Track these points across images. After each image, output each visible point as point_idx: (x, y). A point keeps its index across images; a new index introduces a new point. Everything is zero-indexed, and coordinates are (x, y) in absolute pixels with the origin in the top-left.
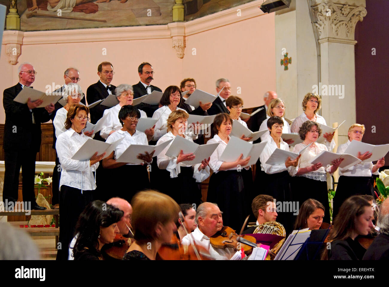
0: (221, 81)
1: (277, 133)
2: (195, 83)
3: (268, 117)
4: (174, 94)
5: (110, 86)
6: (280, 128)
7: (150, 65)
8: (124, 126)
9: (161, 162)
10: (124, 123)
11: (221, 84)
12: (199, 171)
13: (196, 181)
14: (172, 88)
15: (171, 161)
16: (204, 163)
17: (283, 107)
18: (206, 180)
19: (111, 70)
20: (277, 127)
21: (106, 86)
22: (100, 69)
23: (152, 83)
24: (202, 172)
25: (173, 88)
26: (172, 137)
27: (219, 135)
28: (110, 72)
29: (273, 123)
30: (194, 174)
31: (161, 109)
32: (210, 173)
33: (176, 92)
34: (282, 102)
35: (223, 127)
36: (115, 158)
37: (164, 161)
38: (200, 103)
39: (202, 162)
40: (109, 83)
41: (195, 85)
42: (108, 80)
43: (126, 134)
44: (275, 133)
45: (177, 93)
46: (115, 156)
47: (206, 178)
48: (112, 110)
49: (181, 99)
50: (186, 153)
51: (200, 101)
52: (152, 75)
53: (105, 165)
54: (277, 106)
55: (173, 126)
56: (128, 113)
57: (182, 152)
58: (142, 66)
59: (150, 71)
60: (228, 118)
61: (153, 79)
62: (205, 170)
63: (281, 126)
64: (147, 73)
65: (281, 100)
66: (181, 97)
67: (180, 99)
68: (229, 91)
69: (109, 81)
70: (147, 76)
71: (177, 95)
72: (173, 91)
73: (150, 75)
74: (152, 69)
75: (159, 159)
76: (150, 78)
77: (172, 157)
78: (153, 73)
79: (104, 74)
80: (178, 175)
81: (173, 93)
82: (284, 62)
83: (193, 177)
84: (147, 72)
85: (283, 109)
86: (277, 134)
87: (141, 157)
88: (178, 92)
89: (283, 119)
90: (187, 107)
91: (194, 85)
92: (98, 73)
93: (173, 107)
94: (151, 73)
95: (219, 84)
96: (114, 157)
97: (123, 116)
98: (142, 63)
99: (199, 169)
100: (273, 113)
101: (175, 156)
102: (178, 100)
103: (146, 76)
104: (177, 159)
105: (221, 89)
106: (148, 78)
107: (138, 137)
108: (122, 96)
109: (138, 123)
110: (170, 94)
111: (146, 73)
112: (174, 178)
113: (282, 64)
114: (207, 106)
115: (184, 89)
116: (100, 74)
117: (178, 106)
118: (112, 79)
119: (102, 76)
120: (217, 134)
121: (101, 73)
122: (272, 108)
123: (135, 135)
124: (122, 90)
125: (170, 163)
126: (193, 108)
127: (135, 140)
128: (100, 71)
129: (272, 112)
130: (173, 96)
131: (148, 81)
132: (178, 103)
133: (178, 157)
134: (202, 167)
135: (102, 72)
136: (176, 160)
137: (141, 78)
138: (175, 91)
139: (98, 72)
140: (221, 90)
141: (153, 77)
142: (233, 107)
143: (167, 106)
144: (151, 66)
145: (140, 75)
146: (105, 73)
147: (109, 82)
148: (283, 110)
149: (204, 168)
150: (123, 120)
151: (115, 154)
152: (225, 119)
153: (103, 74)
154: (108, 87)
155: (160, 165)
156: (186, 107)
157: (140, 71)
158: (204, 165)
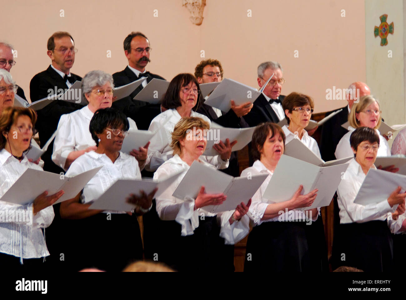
0: (267, 66)
1: (367, 158)
2: (220, 67)
3: (352, 129)
4: (187, 87)
5: (70, 75)
6: (371, 150)
7: (143, 36)
8: (100, 145)
9: (164, 206)
10: (99, 140)
11: (267, 72)
12: (231, 224)
13: (226, 243)
14: (183, 77)
15: (183, 207)
16: (241, 210)
17: (376, 111)
18: (241, 241)
19: (71, 46)
20: (367, 147)
21: (62, 74)
22: (51, 46)
23: (148, 68)
24: (236, 226)
25: (185, 78)
26: (181, 165)
27: (262, 160)
28: (69, 50)
29: (361, 141)
30: (223, 231)
31: (164, 115)
32: (250, 227)
33: (190, 85)
34: (376, 103)
35: (268, 146)
36: (83, 201)
37: (170, 206)
38: (233, 103)
39: (238, 208)
40: (68, 69)
41: (221, 71)
42: (66, 63)
43: (103, 159)
44: (363, 158)
45: (192, 86)
46: (83, 198)
47: (243, 236)
48: (75, 117)
49: (199, 95)
50: (210, 193)
51: (232, 100)
52: (149, 54)
53: (64, 212)
54: (366, 109)
55: (182, 143)
56: (107, 122)
57: (203, 191)
58: (130, 38)
59: (144, 47)
60: (277, 130)
61: (150, 61)
62: (240, 222)
63: (374, 145)
64: (139, 51)
65: (374, 100)
66: (198, 92)
67: (197, 96)
68: (279, 85)
69: (69, 64)
70: (139, 56)
71: (192, 89)
72: (185, 82)
73: (144, 54)
74: (147, 44)
75: (161, 201)
76: (145, 60)
77: (185, 200)
78: (150, 51)
79: (60, 53)
80: (194, 231)
81: (184, 86)
82: (381, 31)
83: (220, 235)
84: (138, 48)
85: (376, 114)
86: (367, 160)
87: (133, 200)
88: (194, 85)
89: (378, 132)
90: (208, 111)
91: (219, 73)
92: (48, 52)
93: (186, 111)
94: (145, 51)
95: (263, 72)
96: (80, 199)
97: (98, 128)
98: (129, 33)
99: (231, 221)
100: (359, 122)
101: (190, 196)
102: (193, 97)
103: (136, 55)
104: (195, 202)
105: (266, 81)
106: (141, 59)
107: (124, 165)
108: (92, 93)
109: (124, 139)
110: (180, 88)
111: (136, 50)
112: (187, 236)
113: (376, 34)
114: (244, 109)
115: (201, 80)
116: (51, 55)
117: (194, 109)
118: (73, 62)
119: (55, 57)
120: (260, 160)
121: (53, 52)
122: (357, 112)
123: (120, 162)
124: (93, 83)
125: (182, 210)
126: (219, 114)
127: (119, 170)
128: (51, 50)
129: (357, 120)
130: (185, 91)
131: (141, 65)
132: (194, 104)
133: (195, 199)
134: (237, 216)
135: (55, 50)
136: (192, 204)
137: (129, 59)
138: (188, 83)
139: (47, 50)
140: (267, 84)
141: (150, 58)
142: (294, 110)
143: (174, 109)
144: (146, 38)
145: (127, 55)
146: (60, 50)
147: (68, 66)
148: (377, 117)
149: (239, 219)
150: (98, 135)
151: (82, 195)
152: (270, 132)
153: (57, 53)
154: (66, 76)
155: (162, 212)
156: (206, 111)
157: (127, 47)
158: (240, 212)
